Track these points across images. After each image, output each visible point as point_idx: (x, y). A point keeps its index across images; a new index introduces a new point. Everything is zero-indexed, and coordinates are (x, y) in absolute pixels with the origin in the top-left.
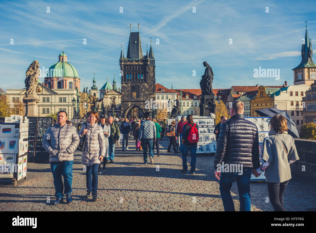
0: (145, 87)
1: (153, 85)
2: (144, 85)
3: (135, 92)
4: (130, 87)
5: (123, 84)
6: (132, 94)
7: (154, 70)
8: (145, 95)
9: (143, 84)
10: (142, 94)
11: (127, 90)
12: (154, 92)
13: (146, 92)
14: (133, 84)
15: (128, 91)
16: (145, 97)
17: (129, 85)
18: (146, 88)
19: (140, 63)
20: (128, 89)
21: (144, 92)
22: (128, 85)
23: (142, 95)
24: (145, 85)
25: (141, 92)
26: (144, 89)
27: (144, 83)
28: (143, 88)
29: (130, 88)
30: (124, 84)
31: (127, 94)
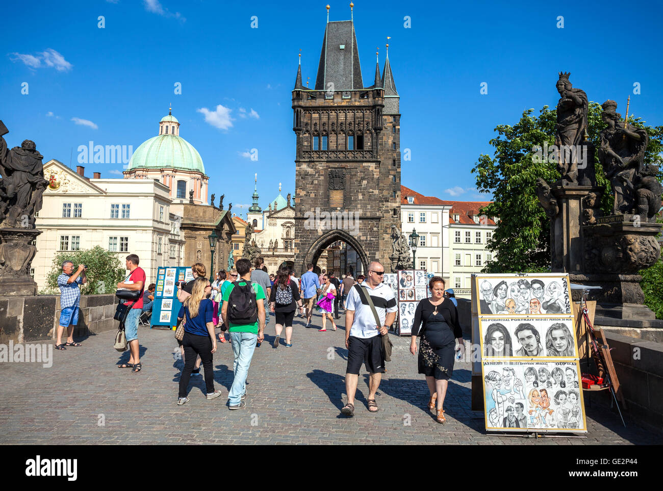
0: (367, 175)
1: (392, 172)
2: (366, 170)
3: (339, 191)
4: (322, 175)
5: (302, 167)
6: (328, 197)
7: (397, 127)
8: (369, 200)
9: (364, 167)
10: (360, 197)
11: (312, 183)
12: (395, 192)
13: (371, 190)
14: (331, 165)
15: (317, 187)
16: (369, 207)
17: (321, 168)
18: (373, 179)
19: (355, 101)
20: (316, 182)
21: (365, 189)
22: (315, 169)
23: (361, 200)
24: (371, 169)
25: (357, 191)
26: (365, 182)
27: (366, 162)
28: (363, 179)
29: (322, 178)
30: (304, 166)
31: (312, 195)
